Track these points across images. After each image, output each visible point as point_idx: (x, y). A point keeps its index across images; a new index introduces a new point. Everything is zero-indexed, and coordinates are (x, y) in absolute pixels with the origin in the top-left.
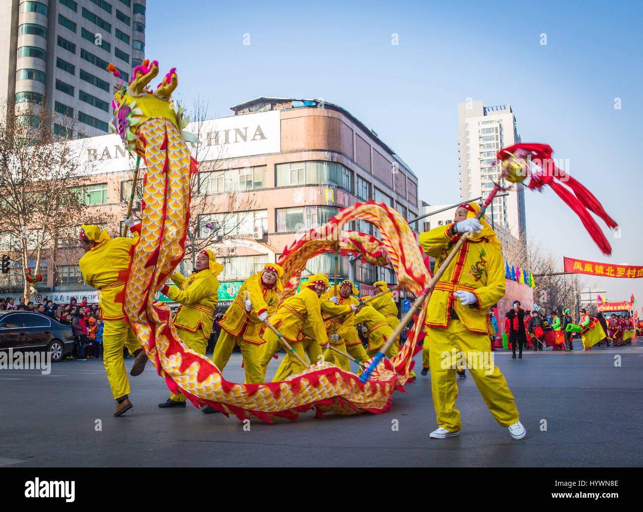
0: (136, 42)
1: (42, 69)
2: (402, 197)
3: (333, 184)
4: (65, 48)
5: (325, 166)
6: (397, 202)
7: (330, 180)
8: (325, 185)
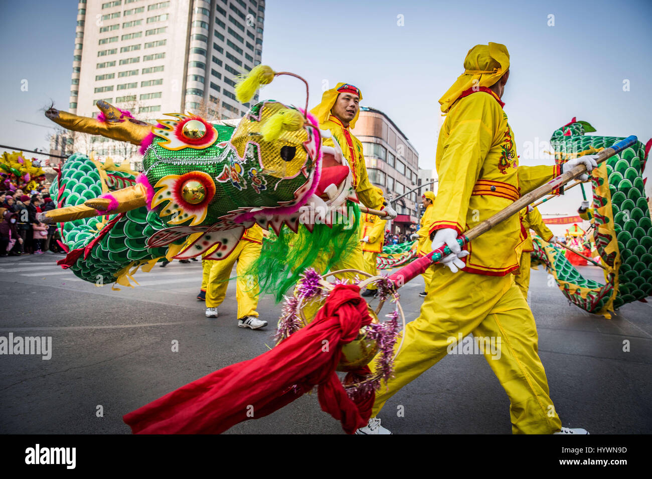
0: (257, 62)
1: (203, 75)
2: (410, 165)
3: (376, 156)
4: (216, 63)
5: (372, 145)
6: (408, 167)
7: (375, 154)
8: (372, 156)
